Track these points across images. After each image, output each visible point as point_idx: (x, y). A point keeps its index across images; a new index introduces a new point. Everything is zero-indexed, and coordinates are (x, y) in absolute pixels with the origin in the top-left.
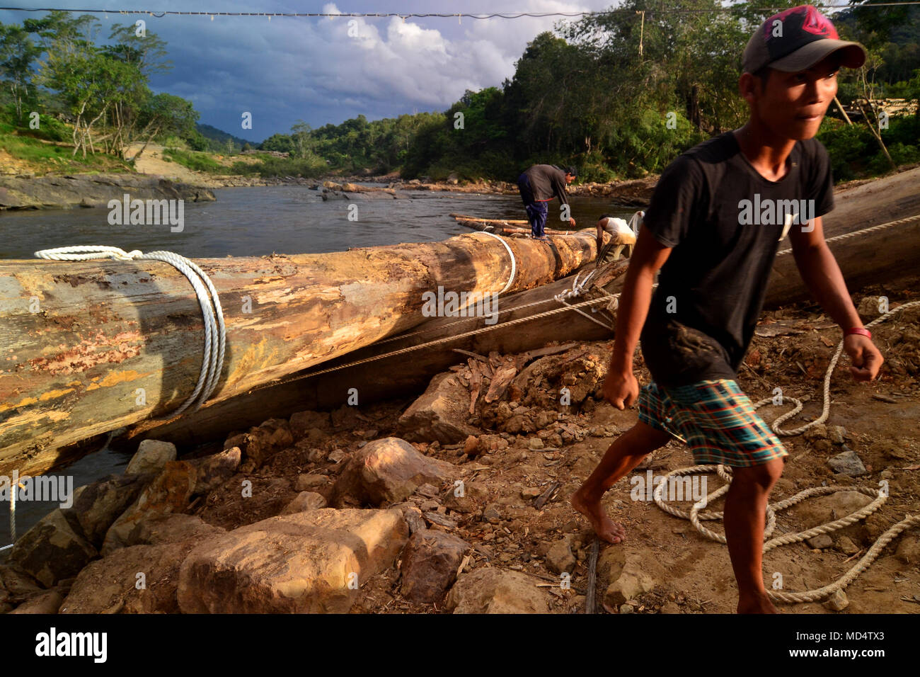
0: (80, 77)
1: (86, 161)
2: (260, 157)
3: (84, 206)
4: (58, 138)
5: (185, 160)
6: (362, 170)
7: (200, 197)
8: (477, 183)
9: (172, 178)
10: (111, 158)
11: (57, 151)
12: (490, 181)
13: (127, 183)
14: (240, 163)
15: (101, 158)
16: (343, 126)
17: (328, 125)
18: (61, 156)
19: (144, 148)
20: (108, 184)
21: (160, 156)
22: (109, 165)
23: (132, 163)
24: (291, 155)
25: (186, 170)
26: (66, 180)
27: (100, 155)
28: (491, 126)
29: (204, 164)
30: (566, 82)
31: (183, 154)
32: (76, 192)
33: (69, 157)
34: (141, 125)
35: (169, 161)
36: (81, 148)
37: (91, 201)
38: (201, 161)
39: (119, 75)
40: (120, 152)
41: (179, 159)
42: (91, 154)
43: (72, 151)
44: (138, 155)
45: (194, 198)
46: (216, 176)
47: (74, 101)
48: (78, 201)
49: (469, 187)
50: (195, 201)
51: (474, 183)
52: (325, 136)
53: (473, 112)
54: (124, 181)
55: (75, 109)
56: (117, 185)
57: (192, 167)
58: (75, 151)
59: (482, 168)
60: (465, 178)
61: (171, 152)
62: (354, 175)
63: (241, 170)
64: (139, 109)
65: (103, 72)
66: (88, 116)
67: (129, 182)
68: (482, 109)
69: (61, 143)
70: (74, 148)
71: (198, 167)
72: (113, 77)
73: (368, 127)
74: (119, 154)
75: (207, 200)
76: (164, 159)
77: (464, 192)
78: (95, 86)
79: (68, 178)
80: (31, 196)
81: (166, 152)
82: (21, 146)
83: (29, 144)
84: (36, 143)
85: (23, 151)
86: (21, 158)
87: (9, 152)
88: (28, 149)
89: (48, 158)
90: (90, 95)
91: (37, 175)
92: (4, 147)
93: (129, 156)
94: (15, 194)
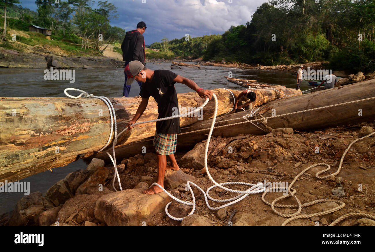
0: (86, 20)
1: (86, 51)
2: (149, 51)
3: (84, 68)
4: (77, 43)
6: (188, 57)
8: (234, 63)
9: (115, 58)
10: (95, 50)
11: (76, 47)
12: (239, 63)
13: (99, 60)
15: (91, 50)
16: (181, 39)
17: (175, 39)
18: (77, 49)
19: (107, 47)
20: (92, 60)
21: (112, 50)
22: (94, 53)
23: (102, 52)
24: (160, 50)
26: (78, 58)
27: (91, 49)
28: (241, 41)
30: (273, 23)
32: (81, 63)
33: (80, 50)
34: (107, 38)
35: (115, 52)
36: (84, 47)
37: (86, 66)
39: (99, 20)
40: (98, 48)
41: (119, 51)
42: (88, 49)
43: (81, 47)
44: (104, 49)
47: (83, 29)
48: (82, 66)
49: (231, 65)
51: (232, 64)
52: (174, 43)
53: (233, 35)
54: (98, 59)
55: (83, 32)
56: (96, 60)
58: (82, 47)
59: (236, 58)
60: (228, 62)
61: (116, 49)
62: (184, 59)
64: (105, 32)
65: (94, 18)
66: (88, 35)
67: (100, 59)
68: (237, 34)
69: (77, 44)
70: (82, 46)
72: (97, 20)
73: (190, 40)
74: (98, 49)
77: (228, 67)
78: (91, 24)
79: (79, 57)
80: (65, 64)
81: (114, 48)
82: (64, 45)
83: (66, 44)
84: (69, 44)
85: (64, 47)
86: (63, 50)
87: (60, 47)
88: (66, 46)
89: (73, 50)
90: (89, 27)
91: (68, 56)
92: (58, 45)
93: (101, 50)
94: (60, 63)
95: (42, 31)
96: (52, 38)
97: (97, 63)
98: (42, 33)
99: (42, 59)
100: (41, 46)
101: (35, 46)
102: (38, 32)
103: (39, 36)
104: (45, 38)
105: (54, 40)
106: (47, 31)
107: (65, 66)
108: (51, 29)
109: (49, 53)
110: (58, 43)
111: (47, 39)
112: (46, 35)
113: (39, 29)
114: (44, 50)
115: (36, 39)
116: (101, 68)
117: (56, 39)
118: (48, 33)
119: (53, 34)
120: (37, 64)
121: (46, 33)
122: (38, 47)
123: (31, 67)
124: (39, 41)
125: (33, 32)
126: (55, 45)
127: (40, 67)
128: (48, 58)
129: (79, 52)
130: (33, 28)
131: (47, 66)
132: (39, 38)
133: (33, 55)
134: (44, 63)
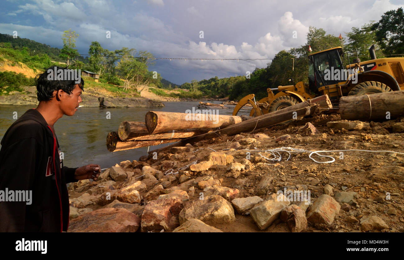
0: (129, 67)
2: (180, 91)
3: (127, 107)
4: (119, 85)
5: (155, 92)
6: (215, 96)
7: (160, 106)
10: (134, 91)
11: (119, 89)
13: (140, 101)
14: (173, 93)
15: (131, 91)
16: (209, 80)
17: (204, 80)
18: (120, 90)
19: (144, 88)
20: (134, 101)
21: (148, 90)
22: (133, 93)
23: (140, 93)
24: (190, 90)
25: (156, 95)
26: (123, 99)
27: (130, 90)
28: (261, 83)
29: (162, 93)
31: (155, 90)
32: (125, 103)
33: (122, 91)
34: (144, 81)
35: (150, 92)
36: (125, 88)
37: (129, 106)
38: (161, 92)
39: (140, 66)
41: (154, 91)
42: (128, 90)
44: (142, 90)
45: (158, 106)
46: (165, 98)
47: (126, 74)
48: (126, 106)
50: (158, 107)
52: (203, 83)
53: (255, 78)
55: (126, 76)
57: (157, 94)
61: (151, 89)
62: (212, 98)
63: (173, 95)
64: (144, 76)
65: (135, 65)
66: (129, 79)
68: (258, 77)
69: (119, 86)
70: (124, 88)
71: (159, 94)
72: (138, 67)
73: (218, 81)
74: (136, 90)
75: (162, 107)
76: (149, 91)
78: (132, 70)
80: (114, 103)
81: (150, 89)
82: (109, 87)
83: (111, 86)
84: (113, 86)
85: (110, 89)
86: (109, 91)
87: (106, 89)
88: (111, 88)
89: (116, 91)
90: (131, 72)
91: (114, 97)
92: (105, 87)
93: (138, 90)
94: (110, 103)
95: (92, 75)
96: (100, 81)
97: (138, 103)
98: (92, 77)
99: (96, 100)
100: (92, 89)
101: (88, 89)
102: (89, 76)
103: (89, 79)
104: (94, 81)
105: (101, 82)
106: (96, 75)
107: (113, 105)
108: (100, 73)
109: (98, 94)
110: (104, 85)
111: (96, 82)
112: (95, 79)
113: (90, 74)
114: (95, 92)
115: (87, 82)
116: (140, 107)
117: (103, 82)
118: (97, 77)
119: (101, 77)
120: (92, 104)
121: (95, 77)
122: (90, 89)
123: (87, 106)
124: (89, 84)
125: (84, 76)
126: (102, 87)
127: (94, 106)
128: (100, 99)
129: (121, 93)
130: (85, 73)
131: (99, 105)
132: (89, 81)
133: (89, 97)
134: (97, 103)
